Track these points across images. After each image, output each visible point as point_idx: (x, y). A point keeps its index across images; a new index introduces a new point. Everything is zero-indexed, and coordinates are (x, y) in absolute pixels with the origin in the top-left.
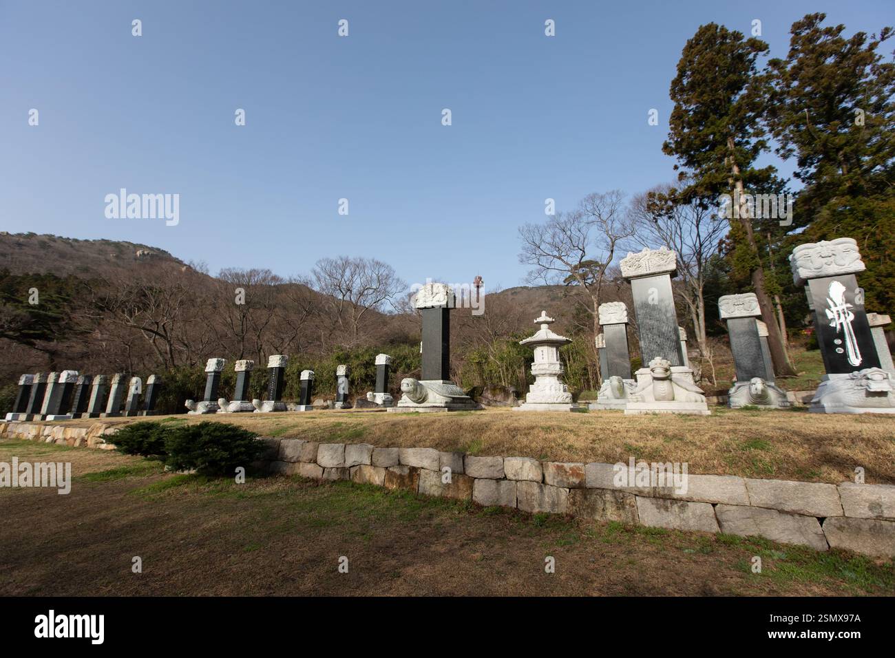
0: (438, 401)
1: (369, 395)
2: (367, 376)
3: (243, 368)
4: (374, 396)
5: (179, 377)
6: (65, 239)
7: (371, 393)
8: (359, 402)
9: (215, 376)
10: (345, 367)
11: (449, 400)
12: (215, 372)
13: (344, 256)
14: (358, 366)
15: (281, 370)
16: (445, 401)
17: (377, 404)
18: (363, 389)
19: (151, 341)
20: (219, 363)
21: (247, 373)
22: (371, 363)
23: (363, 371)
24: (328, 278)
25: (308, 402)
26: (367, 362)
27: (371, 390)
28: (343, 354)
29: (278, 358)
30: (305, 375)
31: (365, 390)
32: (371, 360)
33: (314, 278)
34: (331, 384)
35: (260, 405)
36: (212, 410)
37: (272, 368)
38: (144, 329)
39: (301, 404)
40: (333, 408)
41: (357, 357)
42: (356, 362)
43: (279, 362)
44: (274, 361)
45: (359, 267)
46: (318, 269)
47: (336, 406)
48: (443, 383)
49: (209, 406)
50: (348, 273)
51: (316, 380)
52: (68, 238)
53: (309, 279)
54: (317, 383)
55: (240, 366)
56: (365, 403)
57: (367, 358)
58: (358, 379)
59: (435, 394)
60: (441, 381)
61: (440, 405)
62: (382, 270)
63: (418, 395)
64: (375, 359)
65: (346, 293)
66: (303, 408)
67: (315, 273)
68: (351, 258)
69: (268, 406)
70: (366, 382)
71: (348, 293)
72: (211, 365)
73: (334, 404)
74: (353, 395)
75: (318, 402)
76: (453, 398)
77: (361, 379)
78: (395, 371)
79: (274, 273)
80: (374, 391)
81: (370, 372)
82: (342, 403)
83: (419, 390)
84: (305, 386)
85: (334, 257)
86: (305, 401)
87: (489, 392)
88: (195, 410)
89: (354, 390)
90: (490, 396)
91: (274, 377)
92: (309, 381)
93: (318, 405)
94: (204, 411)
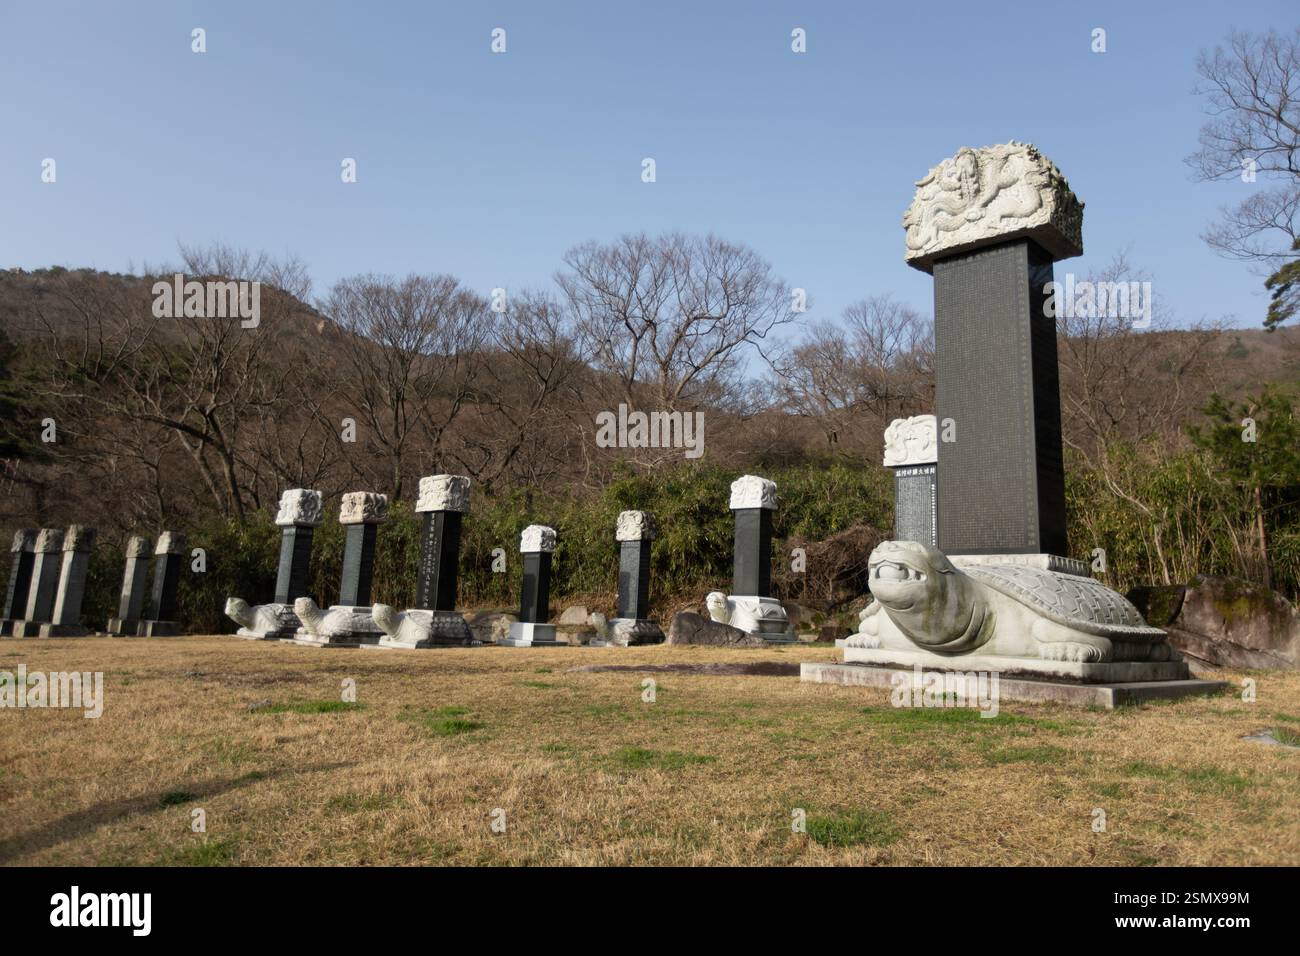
0: (1042, 649)
1: (713, 600)
2: (703, 544)
3: (358, 516)
4: (731, 606)
5: (244, 538)
6: (114, 276)
7: (719, 595)
8: (686, 623)
9: (298, 537)
10: (639, 515)
11: (1098, 646)
12: (297, 525)
13: (634, 233)
14: (677, 516)
15: (451, 521)
16: (1083, 651)
17: (743, 634)
18: (692, 582)
19: (196, 456)
20: (306, 503)
21: (369, 526)
22: (715, 509)
23: (692, 531)
24: (596, 292)
25: (543, 614)
26: (702, 507)
27: (718, 587)
28: (637, 483)
29: (442, 484)
30: (532, 540)
31: (699, 584)
32: (712, 500)
33: (562, 300)
34: (607, 567)
35: (394, 622)
36: (288, 629)
37: (427, 514)
38: (184, 428)
39: (523, 618)
40: (609, 636)
41: (674, 492)
42: (670, 508)
43: (444, 495)
44: (433, 495)
45: (672, 260)
46: (569, 271)
47: (617, 630)
48: (1053, 568)
49: (284, 618)
50: (646, 274)
51: (564, 556)
52: (118, 274)
53: (550, 301)
54: (570, 564)
55: (352, 510)
56: (701, 629)
57: (701, 494)
58: (678, 554)
59: (1028, 614)
60: (1044, 559)
61: (1062, 668)
62: (734, 266)
63: (949, 621)
64: (727, 494)
65: (644, 330)
66: (528, 630)
67: (562, 282)
68: (652, 237)
69: (416, 624)
70: (702, 563)
71: (647, 336)
72: (289, 507)
73: (610, 626)
74: (665, 599)
75: (574, 615)
76: (1115, 637)
77: (688, 554)
78: (783, 534)
79: (463, 286)
80: (727, 588)
81: (711, 536)
82: (632, 622)
83: (952, 596)
84: (534, 569)
85: (608, 240)
86: (533, 611)
87: (1207, 608)
88: (250, 625)
89: (667, 585)
90: (1211, 625)
91: (433, 540)
92: (544, 557)
93: (574, 622)
94: (272, 629)
